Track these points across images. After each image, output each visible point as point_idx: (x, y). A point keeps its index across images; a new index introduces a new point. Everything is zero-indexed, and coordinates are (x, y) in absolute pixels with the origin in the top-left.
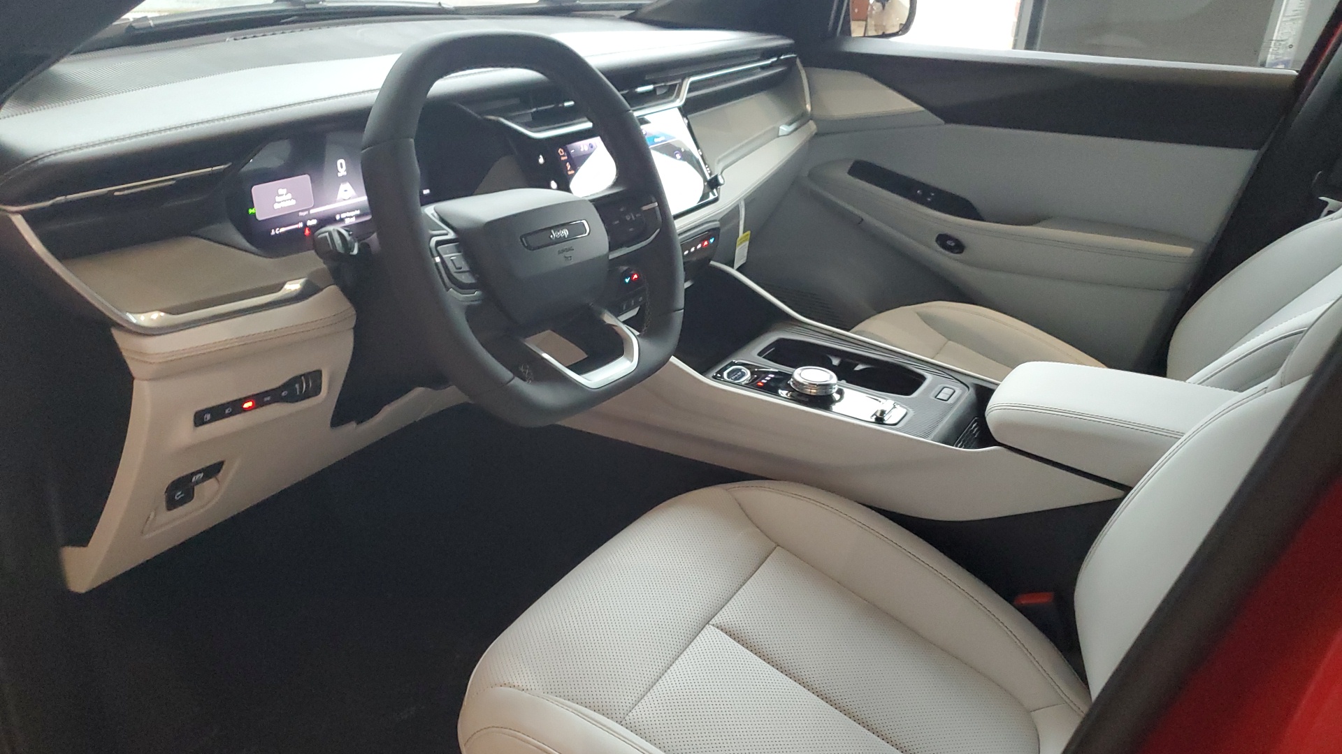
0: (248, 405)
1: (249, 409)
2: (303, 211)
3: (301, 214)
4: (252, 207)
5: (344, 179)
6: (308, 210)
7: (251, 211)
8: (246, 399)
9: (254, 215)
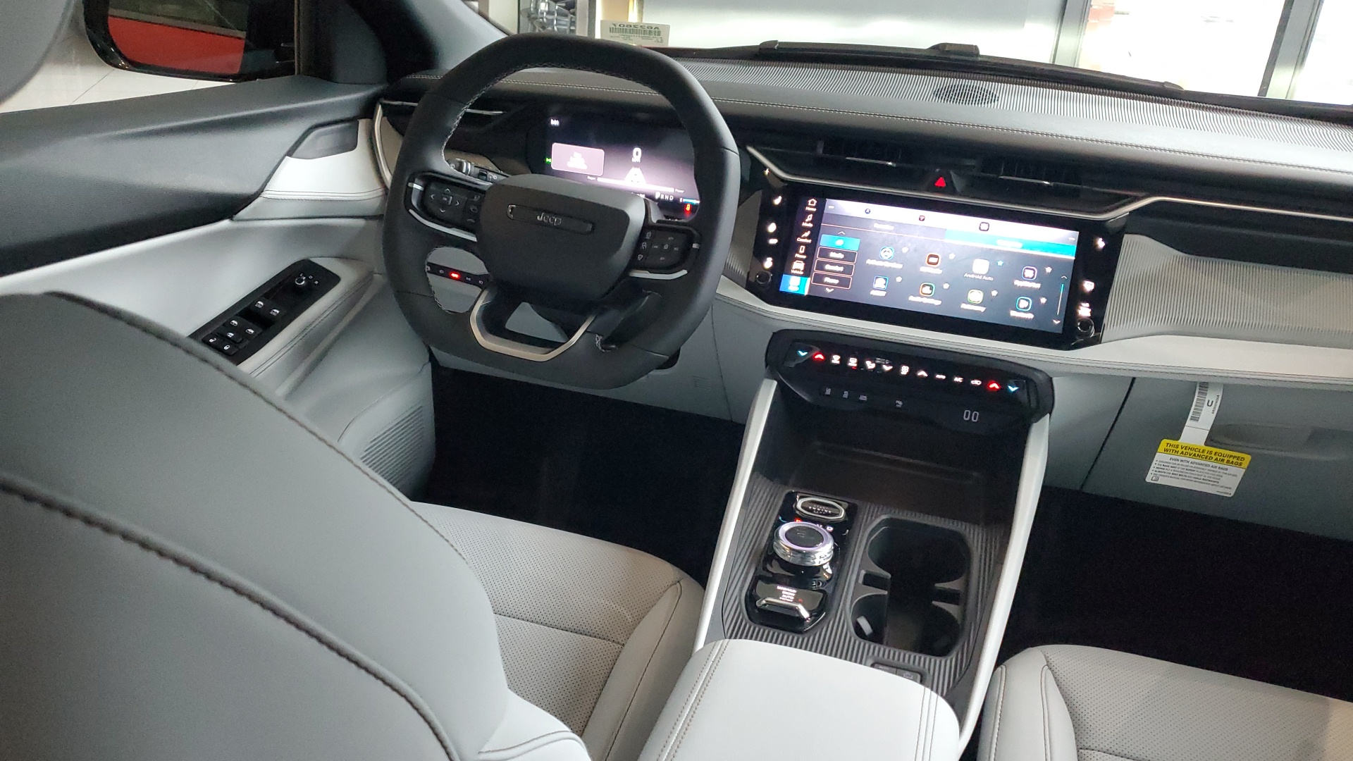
0: (454, 275)
1: (455, 278)
2: (591, 176)
3: (589, 177)
4: (550, 157)
5: (636, 165)
6: (596, 177)
7: (548, 160)
8: (456, 271)
9: (549, 164)
